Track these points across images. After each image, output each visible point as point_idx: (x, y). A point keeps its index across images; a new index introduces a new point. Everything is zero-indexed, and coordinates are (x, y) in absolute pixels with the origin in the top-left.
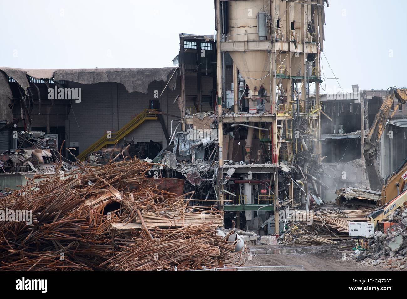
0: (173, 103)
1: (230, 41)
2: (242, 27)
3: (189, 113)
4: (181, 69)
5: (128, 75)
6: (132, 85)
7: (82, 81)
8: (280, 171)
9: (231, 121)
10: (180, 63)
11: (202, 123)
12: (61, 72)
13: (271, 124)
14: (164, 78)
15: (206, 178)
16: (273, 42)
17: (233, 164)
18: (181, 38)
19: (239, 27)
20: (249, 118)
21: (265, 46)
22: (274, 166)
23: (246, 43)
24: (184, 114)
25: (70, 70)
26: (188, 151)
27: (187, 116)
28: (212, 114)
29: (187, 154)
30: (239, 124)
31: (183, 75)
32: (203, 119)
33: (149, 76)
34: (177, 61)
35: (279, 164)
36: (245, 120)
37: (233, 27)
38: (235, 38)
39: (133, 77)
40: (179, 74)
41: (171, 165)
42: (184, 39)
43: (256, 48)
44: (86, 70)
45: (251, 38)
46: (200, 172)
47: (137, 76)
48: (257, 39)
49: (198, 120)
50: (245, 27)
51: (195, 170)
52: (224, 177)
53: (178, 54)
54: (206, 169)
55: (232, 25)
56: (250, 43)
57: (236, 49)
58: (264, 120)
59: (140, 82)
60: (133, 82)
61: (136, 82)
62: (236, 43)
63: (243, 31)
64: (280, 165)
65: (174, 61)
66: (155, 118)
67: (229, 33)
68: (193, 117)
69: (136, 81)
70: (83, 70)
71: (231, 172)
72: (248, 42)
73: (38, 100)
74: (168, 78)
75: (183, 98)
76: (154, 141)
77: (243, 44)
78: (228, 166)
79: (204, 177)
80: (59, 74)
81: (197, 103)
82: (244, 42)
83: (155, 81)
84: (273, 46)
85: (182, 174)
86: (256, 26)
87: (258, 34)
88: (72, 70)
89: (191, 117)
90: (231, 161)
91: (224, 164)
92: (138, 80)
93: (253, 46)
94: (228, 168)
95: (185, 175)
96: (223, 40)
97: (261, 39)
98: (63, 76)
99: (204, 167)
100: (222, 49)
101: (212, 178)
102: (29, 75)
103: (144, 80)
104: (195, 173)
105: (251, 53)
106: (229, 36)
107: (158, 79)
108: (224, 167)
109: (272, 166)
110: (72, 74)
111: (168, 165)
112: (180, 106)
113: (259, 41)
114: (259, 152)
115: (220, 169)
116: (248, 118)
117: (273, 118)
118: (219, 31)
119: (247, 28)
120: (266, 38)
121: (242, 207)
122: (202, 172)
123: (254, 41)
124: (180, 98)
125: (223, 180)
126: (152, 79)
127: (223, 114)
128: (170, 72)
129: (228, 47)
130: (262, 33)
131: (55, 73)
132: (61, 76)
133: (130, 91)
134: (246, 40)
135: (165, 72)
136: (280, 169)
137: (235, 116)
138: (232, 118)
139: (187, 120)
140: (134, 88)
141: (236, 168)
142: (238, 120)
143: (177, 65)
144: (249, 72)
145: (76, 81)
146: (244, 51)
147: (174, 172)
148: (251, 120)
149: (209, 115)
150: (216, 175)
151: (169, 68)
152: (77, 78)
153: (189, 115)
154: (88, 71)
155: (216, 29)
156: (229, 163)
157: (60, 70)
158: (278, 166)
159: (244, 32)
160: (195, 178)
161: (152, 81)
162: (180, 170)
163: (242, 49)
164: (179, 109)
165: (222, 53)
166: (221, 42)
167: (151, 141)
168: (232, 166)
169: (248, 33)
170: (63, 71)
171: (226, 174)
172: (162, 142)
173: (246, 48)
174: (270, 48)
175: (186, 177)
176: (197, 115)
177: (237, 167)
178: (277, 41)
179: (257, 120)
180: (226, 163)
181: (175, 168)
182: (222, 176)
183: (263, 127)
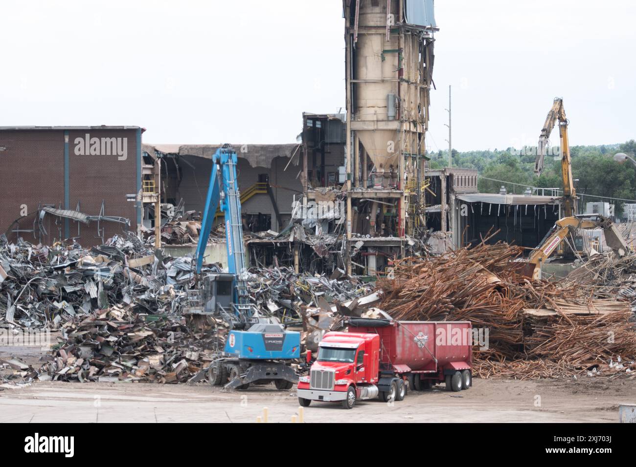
0: (296, 178)
1: (359, 120)
2: (372, 107)
3: (311, 187)
4: (303, 145)
5: (252, 150)
6: (255, 160)
7: (207, 155)
8: (406, 244)
9: (360, 196)
10: (303, 140)
11: (324, 197)
12: (186, 147)
13: (398, 200)
14: (288, 154)
15: (333, 250)
16: (402, 122)
17: (360, 237)
18: (304, 116)
19: (368, 107)
20: (378, 194)
21: (394, 125)
22: (402, 240)
23: (376, 122)
24: (306, 188)
25: (195, 145)
26: (311, 224)
27: (309, 191)
28: (333, 189)
29: (310, 226)
30: (367, 199)
31: (305, 151)
32: (326, 194)
33: (272, 152)
34: (300, 138)
35: (406, 237)
36: (373, 196)
37: (362, 107)
38: (363, 118)
39: (256, 152)
40: (302, 150)
41: (301, 237)
42: (306, 117)
43: (385, 128)
44: (210, 145)
45: (381, 117)
46: (326, 245)
47: (260, 151)
48: (386, 119)
49: (320, 195)
50: (374, 107)
51: (322, 242)
52: (352, 250)
53: (302, 131)
54: (332, 241)
55: (361, 105)
56: (379, 123)
57: (366, 127)
58: (392, 196)
59: (263, 158)
60: (257, 157)
61: (260, 158)
62: (366, 122)
63: (372, 110)
64: (407, 239)
65: (298, 137)
66: (265, 192)
67: (358, 113)
68: (315, 192)
69: (260, 156)
70: (207, 145)
71: (359, 245)
72: (377, 121)
73: (166, 173)
74: (292, 154)
75: (305, 174)
76: (263, 213)
77: (372, 123)
78: (356, 239)
79: (331, 250)
80: (184, 149)
81: (312, 178)
82: (373, 121)
83: (279, 157)
84: (401, 126)
85: (311, 246)
86: (386, 107)
87: (387, 114)
88: (197, 146)
89: (313, 191)
90: (359, 235)
91: (352, 237)
92: (261, 155)
93: (382, 126)
94: (357, 241)
95: (313, 247)
96: (352, 119)
97: (391, 118)
98: (188, 151)
99: (330, 239)
100: (352, 127)
101: (340, 250)
102: (157, 149)
103: (268, 155)
104: (322, 246)
105: (380, 131)
106: (357, 115)
107: (281, 154)
108: (352, 240)
109: (400, 240)
110: (197, 149)
111: (298, 238)
112: (302, 181)
113: (388, 120)
114: (383, 226)
115: (348, 242)
116: (376, 193)
117: (402, 194)
118: (349, 110)
119: (376, 109)
120: (395, 119)
121: (370, 279)
122: (329, 245)
123: (383, 121)
124: (303, 173)
125: (351, 253)
126: (276, 155)
127: (351, 189)
128: (293, 148)
129: (357, 126)
130: (391, 113)
131: (181, 148)
132: (186, 151)
133: (254, 166)
134: (375, 119)
135: (289, 148)
136: (407, 242)
137: (364, 191)
138: (361, 194)
139: (309, 194)
140: (257, 162)
141: (364, 241)
142: (366, 196)
143: (300, 142)
144: (375, 149)
145: (200, 156)
146: (373, 130)
147: (303, 244)
148: (379, 195)
149: (330, 190)
150: (345, 248)
151: (293, 145)
152: (202, 153)
153: (311, 189)
154: (213, 146)
155: (347, 109)
156: (356, 236)
157: (185, 145)
158: (405, 240)
159: (373, 112)
160: (323, 250)
161: (275, 156)
162: (309, 242)
163: (371, 128)
164: (301, 184)
165: (351, 131)
166: (351, 121)
167: (260, 213)
168: (360, 239)
169: (378, 112)
170: (188, 146)
171: (353, 247)
172: (270, 214)
173: (375, 127)
174: (398, 128)
175: (314, 249)
176: (319, 189)
177: (366, 240)
178: (406, 121)
179: (385, 196)
180: (354, 236)
181: (304, 240)
182: (350, 248)
183: (389, 202)
